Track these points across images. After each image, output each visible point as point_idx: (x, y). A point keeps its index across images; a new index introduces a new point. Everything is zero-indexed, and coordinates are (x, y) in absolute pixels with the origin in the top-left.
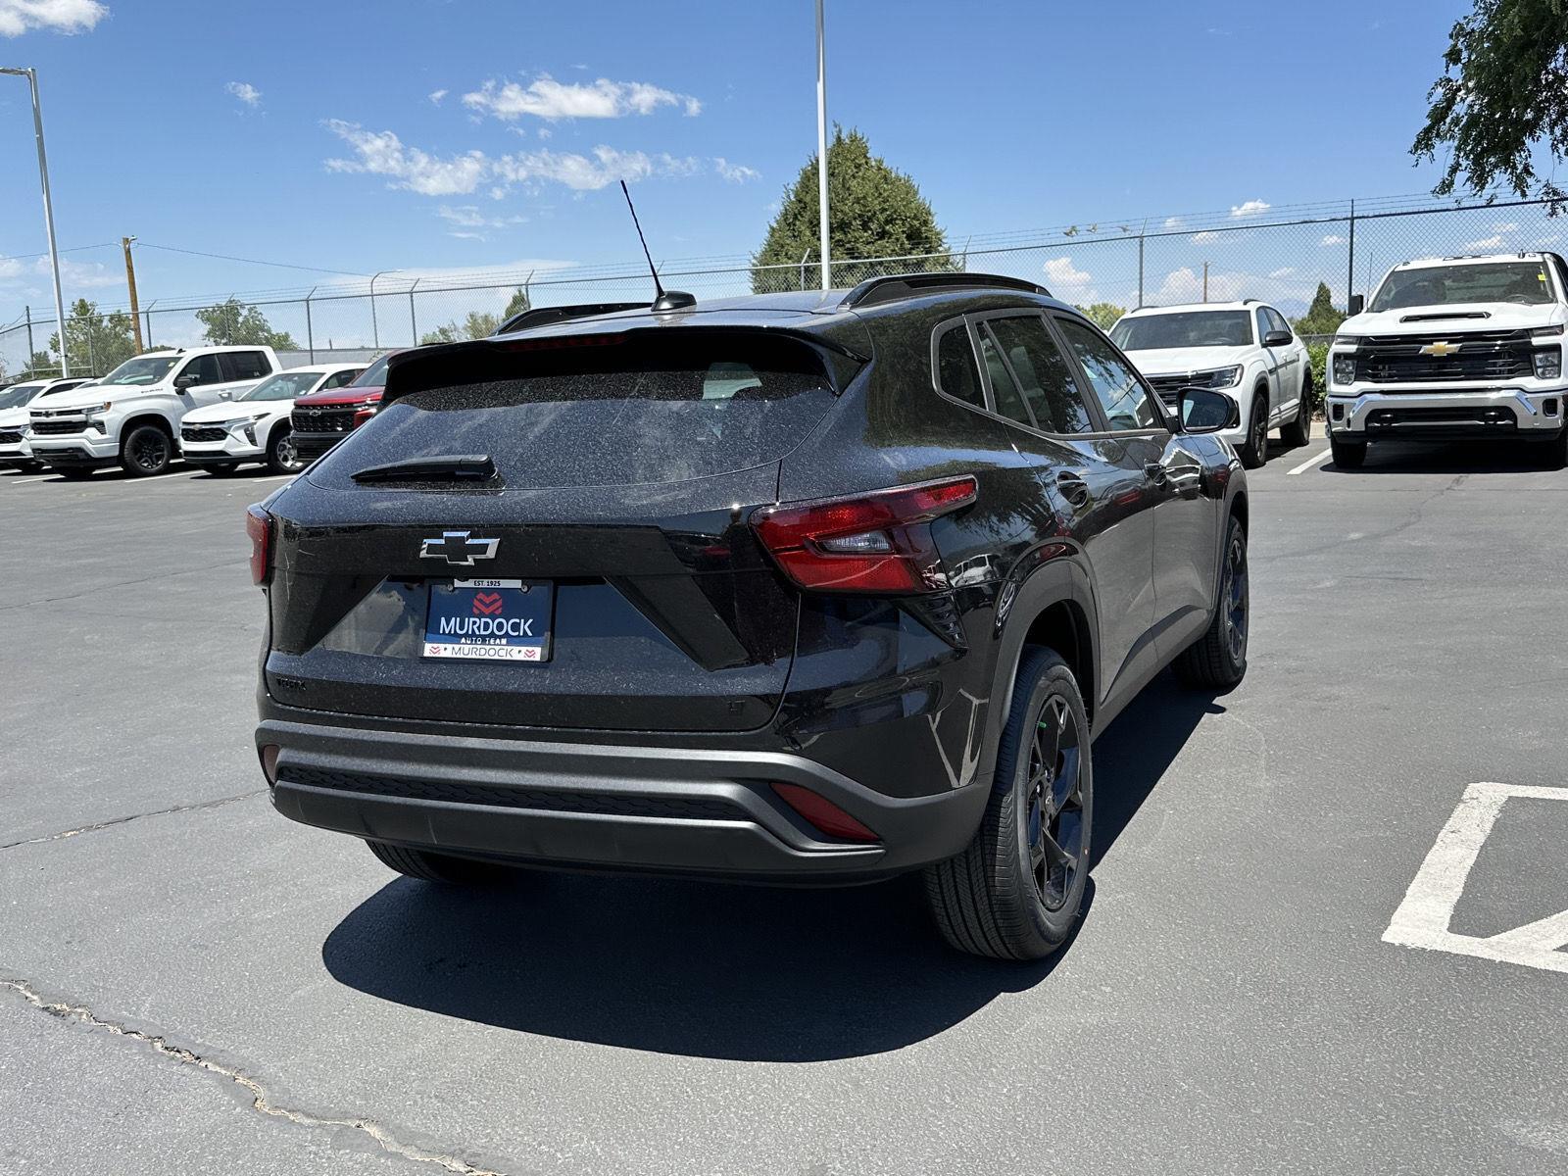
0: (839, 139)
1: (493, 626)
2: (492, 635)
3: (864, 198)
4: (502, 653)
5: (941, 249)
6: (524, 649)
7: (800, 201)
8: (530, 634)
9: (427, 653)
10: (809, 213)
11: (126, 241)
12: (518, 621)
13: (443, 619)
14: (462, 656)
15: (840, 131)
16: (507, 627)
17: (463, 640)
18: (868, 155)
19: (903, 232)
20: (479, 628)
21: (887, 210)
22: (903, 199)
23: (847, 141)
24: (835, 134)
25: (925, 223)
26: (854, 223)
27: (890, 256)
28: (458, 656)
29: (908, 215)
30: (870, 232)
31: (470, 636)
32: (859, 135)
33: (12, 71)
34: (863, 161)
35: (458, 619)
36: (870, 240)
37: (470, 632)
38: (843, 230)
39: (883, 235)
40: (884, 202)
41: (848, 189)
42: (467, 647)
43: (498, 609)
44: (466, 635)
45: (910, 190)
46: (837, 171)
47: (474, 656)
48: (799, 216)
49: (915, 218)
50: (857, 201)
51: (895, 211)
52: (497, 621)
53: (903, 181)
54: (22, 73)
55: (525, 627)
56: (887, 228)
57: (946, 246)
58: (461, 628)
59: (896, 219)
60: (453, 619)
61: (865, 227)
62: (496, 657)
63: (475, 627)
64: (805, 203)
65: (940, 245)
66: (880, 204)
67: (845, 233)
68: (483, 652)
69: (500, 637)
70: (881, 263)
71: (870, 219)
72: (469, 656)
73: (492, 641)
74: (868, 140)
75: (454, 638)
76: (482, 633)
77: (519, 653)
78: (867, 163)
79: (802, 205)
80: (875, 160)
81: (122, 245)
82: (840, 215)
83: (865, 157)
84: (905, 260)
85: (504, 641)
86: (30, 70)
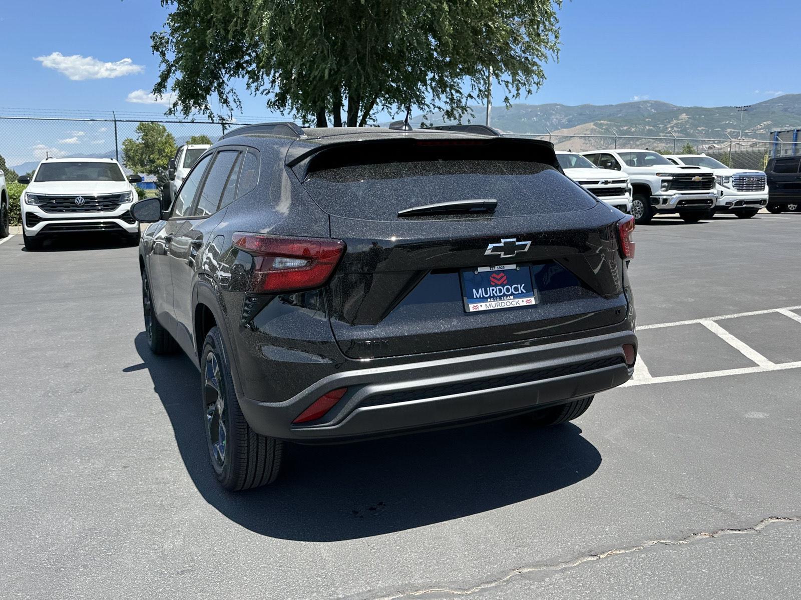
1: (504, 290)
2: (504, 295)
4: (513, 303)
6: (525, 300)
8: (525, 292)
9: (471, 310)
12: (516, 286)
13: (474, 290)
14: (492, 308)
16: (512, 289)
17: (489, 300)
20: (496, 292)
28: (490, 308)
31: (492, 297)
35: (483, 289)
37: (492, 295)
42: (493, 303)
43: (505, 280)
44: (490, 297)
47: (499, 307)
52: (505, 288)
55: (521, 288)
58: (486, 293)
60: (480, 289)
62: (511, 306)
63: (494, 292)
68: (503, 304)
69: (509, 295)
72: (496, 308)
73: (505, 298)
75: (483, 299)
76: (499, 294)
77: (522, 302)
85: (512, 297)
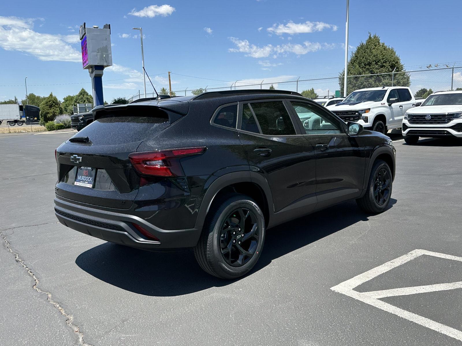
0: (370, 37)
1: (86, 179)
3: (377, 55)
5: (402, 70)
7: (356, 57)
8: (91, 181)
10: (358, 60)
11: (169, 73)
13: (79, 176)
14: (80, 185)
15: (370, 35)
16: (88, 179)
18: (380, 42)
19: (389, 65)
21: (384, 59)
22: (390, 55)
23: (373, 38)
24: (369, 36)
25: (397, 62)
26: (373, 63)
27: (384, 72)
29: (391, 60)
30: (378, 66)
32: (377, 36)
33: (136, 29)
34: (378, 44)
36: (378, 68)
38: (369, 65)
39: (382, 66)
40: (383, 56)
41: (372, 52)
43: (87, 174)
44: (82, 180)
45: (393, 52)
46: (368, 47)
48: (355, 61)
49: (394, 61)
50: (374, 56)
51: (387, 59)
53: (391, 49)
54: (138, 29)
55: (91, 179)
56: (384, 64)
57: (404, 70)
58: (81, 178)
59: (387, 61)
61: (376, 64)
64: (358, 57)
65: (402, 69)
66: (382, 57)
67: (370, 66)
70: (381, 75)
71: (378, 62)
74: (379, 37)
78: (379, 44)
79: (357, 58)
80: (382, 43)
81: (168, 74)
82: (368, 60)
83: (379, 42)
84: (390, 74)
85: (87, 182)
86: (140, 28)
